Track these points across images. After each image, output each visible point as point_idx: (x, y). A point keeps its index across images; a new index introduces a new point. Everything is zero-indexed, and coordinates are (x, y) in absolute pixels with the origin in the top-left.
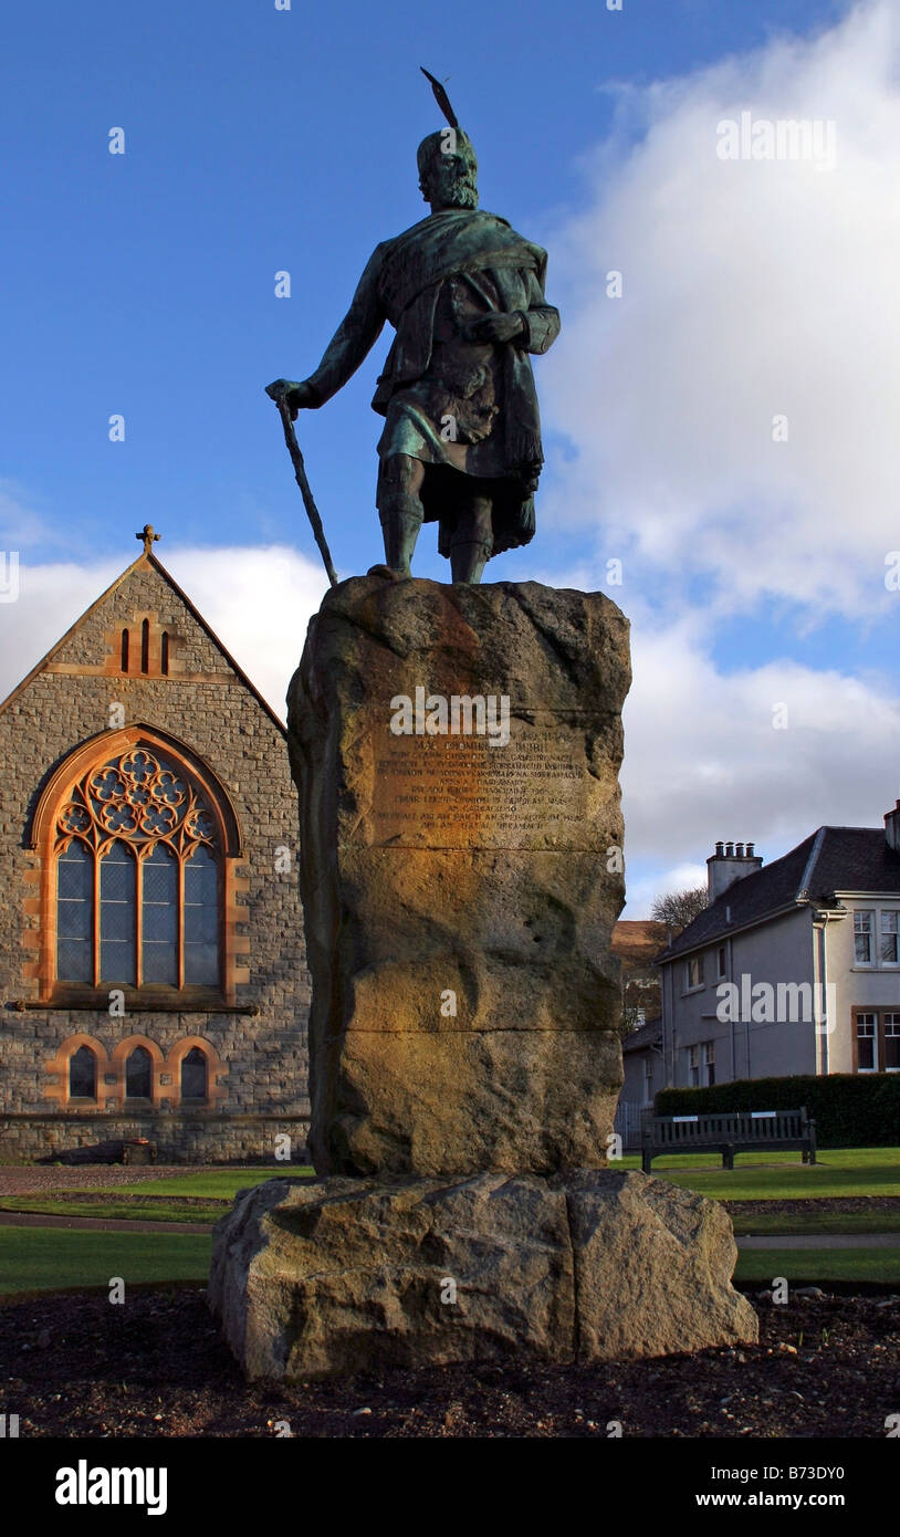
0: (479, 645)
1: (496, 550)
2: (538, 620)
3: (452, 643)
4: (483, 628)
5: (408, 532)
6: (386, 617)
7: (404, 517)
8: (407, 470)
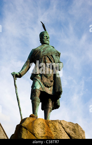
0: (54, 136)
1: (53, 109)
2: (66, 130)
3: (48, 135)
4: (55, 132)
5: (37, 106)
6: (34, 128)
7: (36, 102)
8: (37, 92)
